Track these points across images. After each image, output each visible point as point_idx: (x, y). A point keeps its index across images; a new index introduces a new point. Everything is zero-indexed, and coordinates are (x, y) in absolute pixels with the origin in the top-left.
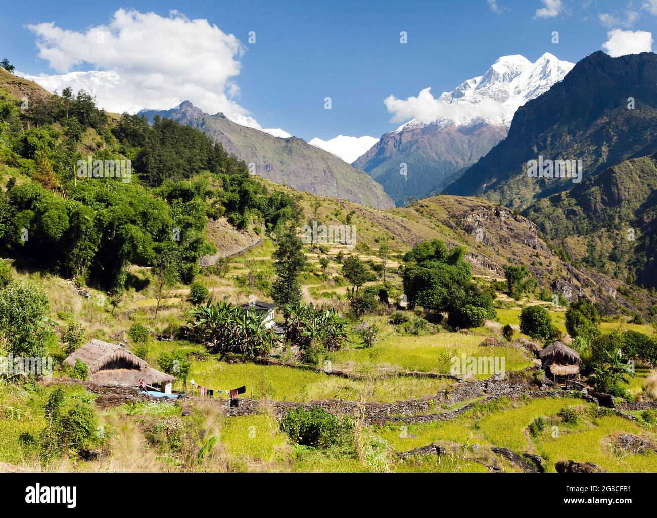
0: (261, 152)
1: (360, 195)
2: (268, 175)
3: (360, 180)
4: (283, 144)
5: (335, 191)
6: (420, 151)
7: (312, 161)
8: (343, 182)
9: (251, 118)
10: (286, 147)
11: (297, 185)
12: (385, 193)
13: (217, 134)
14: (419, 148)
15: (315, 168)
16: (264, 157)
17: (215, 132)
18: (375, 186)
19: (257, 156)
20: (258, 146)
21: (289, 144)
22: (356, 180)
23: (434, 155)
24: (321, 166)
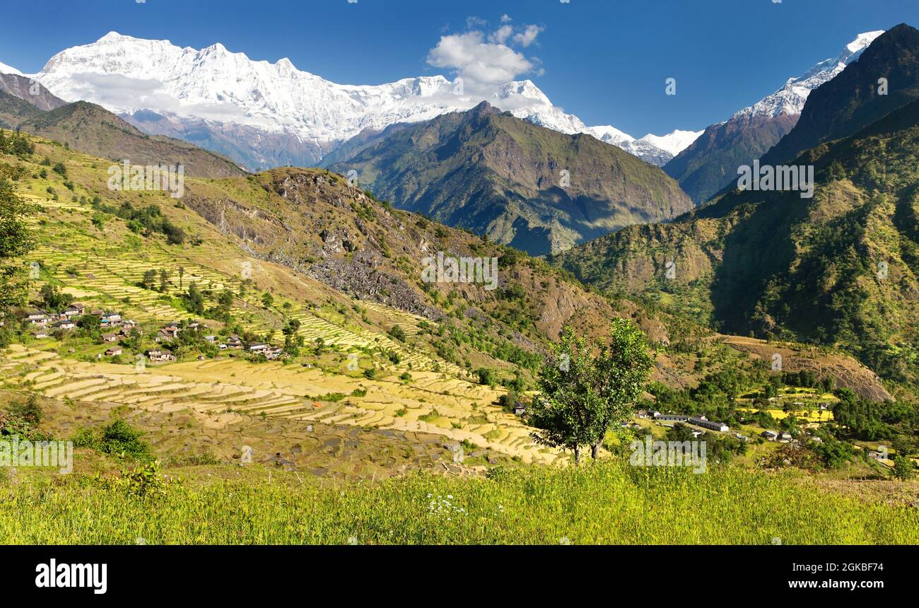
0: (546, 149)
1: (651, 192)
2: (552, 172)
3: (652, 176)
4: (570, 140)
5: (623, 187)
6: (742, 143)
7: (599, 157)
8: (632, 177)
9: (574, 116)
10: (572, 143)
11: (582, 182)
12: (679, 188)
13: (499, 132)
14: (741, 139)
15: (602, 164)
16: (549, 154)
17: (498, 131)
18: (669, 182)
19: (541, 154)
20: (543, 143)
21: (576, 141)
22: (648, 175)
23: (758, 148)
24: (609, 162)
